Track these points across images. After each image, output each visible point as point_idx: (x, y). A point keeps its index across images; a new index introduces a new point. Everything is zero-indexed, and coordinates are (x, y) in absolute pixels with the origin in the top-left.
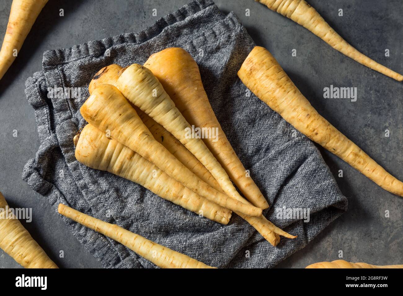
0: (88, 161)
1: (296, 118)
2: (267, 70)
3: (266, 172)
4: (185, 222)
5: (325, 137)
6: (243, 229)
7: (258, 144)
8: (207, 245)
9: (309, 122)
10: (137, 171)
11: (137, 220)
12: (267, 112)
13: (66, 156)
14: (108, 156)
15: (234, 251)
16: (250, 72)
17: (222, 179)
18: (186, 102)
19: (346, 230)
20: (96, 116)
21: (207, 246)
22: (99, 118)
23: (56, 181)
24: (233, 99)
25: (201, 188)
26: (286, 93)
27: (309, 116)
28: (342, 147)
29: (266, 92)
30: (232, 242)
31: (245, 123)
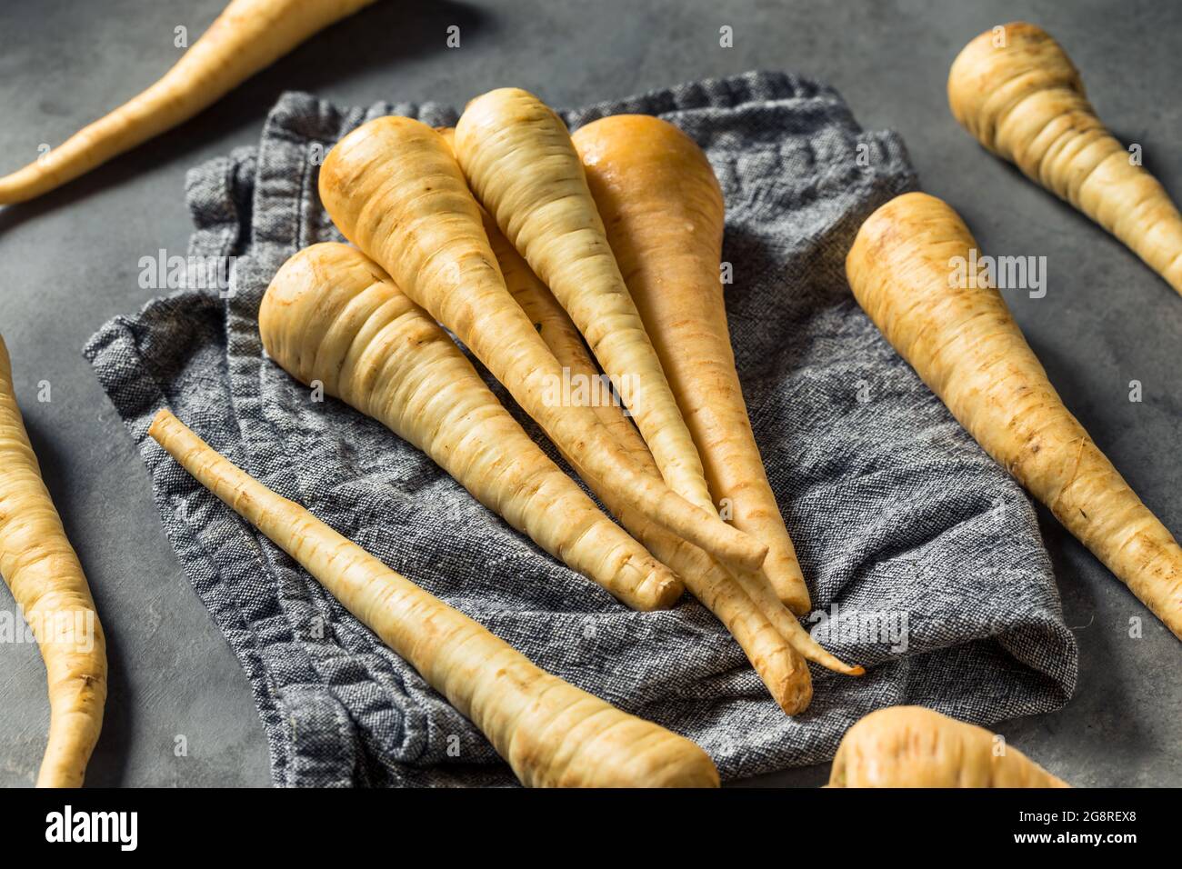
0: (291, 324)
1: (984, 391)
2: (931, 243)
3: (836, 520)
4: (518, 556)
5: (1061, 464)
6: (700, 636)
7: (842, 453)
8: (565, 634)
9: (1019, 410)
10: (425, 384)
11: (372, 515)
12: (907, 391)
13: (233, 337)
14: (353, 316)
15: (645, 678)
16: (878, 244)
17: (677, 465)
18: (646, 248)
19: (1053, 756)
20: (358, 178)
21: (563, 638)
22: (362, 188)
23: (178, 393)
24: (811, 341)
25: (596, 442)
26: (972, 315)
27: (1024, 392)
28: (1109, 511)
29: (912, 303)
30: (647, 654)
31: (823, 393)
